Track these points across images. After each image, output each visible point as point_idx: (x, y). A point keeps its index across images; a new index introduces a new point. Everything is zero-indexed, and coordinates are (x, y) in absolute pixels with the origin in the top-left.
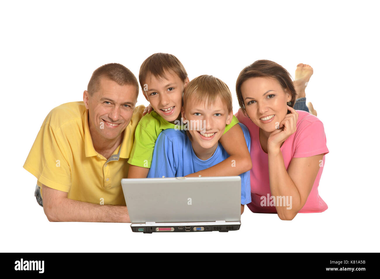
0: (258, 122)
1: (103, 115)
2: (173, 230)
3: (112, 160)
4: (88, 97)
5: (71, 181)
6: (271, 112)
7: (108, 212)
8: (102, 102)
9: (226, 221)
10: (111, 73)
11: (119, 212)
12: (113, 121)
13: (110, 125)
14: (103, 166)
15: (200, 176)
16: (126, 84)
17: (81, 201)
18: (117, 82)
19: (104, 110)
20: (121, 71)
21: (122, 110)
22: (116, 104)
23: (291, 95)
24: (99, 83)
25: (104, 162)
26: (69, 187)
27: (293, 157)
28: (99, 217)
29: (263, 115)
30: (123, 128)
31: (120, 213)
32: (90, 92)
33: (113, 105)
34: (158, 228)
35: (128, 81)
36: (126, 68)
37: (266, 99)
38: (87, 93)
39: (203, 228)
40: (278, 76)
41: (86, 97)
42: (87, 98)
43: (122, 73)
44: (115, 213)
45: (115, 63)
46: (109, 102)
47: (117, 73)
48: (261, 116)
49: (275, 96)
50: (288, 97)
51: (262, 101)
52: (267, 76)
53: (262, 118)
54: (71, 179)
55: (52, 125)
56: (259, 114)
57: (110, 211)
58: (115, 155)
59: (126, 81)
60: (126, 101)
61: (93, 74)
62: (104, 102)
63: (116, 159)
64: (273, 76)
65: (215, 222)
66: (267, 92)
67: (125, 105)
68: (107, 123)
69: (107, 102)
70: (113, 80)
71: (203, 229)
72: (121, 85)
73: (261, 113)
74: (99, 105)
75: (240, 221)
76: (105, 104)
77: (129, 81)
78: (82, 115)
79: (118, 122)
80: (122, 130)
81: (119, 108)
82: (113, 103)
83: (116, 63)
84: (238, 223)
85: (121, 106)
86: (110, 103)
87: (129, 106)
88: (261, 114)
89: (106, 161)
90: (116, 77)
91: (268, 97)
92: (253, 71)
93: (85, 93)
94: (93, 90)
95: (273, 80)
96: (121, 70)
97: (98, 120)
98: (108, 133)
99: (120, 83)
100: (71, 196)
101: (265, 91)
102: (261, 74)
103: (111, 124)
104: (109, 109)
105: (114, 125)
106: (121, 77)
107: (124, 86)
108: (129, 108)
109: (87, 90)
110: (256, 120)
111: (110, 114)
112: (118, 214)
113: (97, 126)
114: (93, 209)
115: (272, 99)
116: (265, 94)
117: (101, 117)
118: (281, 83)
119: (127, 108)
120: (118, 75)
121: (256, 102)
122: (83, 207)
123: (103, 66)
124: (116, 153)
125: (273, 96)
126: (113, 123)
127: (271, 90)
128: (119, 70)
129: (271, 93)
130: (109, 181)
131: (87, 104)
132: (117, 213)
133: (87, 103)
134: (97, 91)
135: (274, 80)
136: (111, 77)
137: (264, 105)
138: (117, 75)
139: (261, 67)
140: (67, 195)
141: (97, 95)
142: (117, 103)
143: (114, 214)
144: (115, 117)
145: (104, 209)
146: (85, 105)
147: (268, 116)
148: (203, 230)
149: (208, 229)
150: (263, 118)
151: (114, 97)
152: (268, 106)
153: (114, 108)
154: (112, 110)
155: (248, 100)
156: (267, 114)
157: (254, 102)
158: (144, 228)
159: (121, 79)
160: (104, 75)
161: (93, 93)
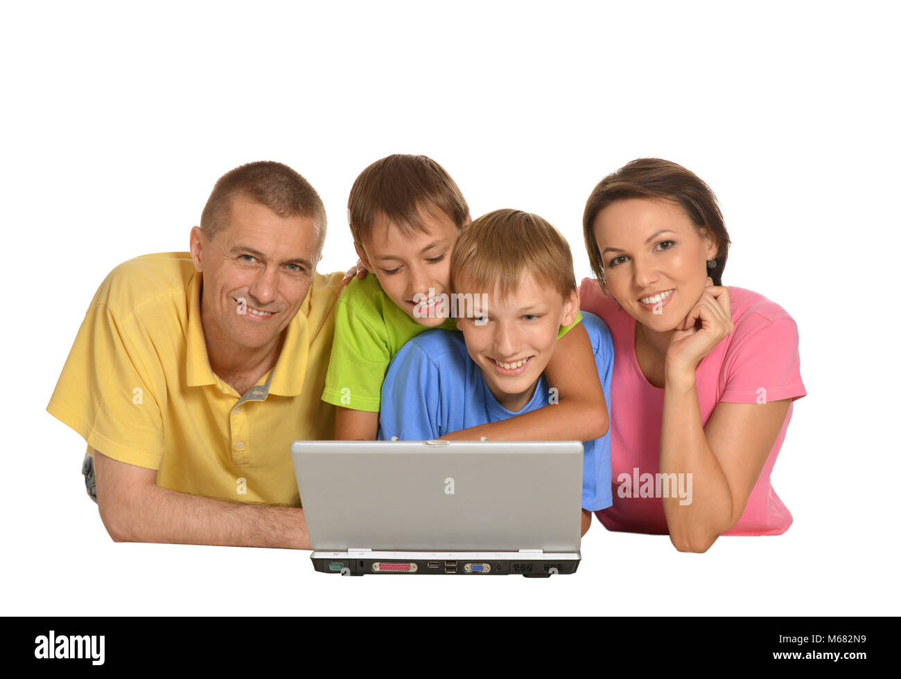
0: (633, 307)
1: (235, 290)
2: (415, 570)
3: (250, 398)
4: (202, 244)
5: (163, 443)
6: (665, 284)
7: (257, 524)
8: (235, 256)
9: (546, 549)
10: (260, 186)
11: (283, 525)
12: (259, 304)
13: (251, 313)
14: (231, 411)
15: (483, 439)
16: (295, 215)
17: (189, 494)
18: (273, 208)
19: (238, 275)
20: (284, 182)
21: (284, 278)
22: (268, 262)
23: (716, 244)
24: (228, 209)
25: (232, 402)
26: (160, 457)
27: (720, 398)
28: (233, 535)
29: (647, 291)
30: (285, 320)
31: (286, 526)
32: (207, 229)
33: (262, 265)
34: (377, 564)
35: (300, 207)
36: (297, 173)
37: (653, 252)
38: (199, 232)
39: (489, 566)
40: (684, 196)
41: (197, 242)
42: (199, 244)
43: (286, 186)
44: (274, 528)
45: (270, 162)
46: (252, 257)
47: (274, 187)
48: (641, 294)
49: (676, 245)
50: (709, 249)
51: (643, 256)
52: (655, 196)
53: (645, 298)
54: (163, 437)
55: (114, 306)
56: (636, 288)
57: (261, 521)
58: (260, 388)
59: (294, 208)
60: (294, 255)
61: (216, 185)
62: (240, 257)
63: (259, 396)
64: (670, 197)
65: (518, 551)
66: (656, 235)
67: (291, 265)
69: (248, 257)
70: (265, 204)
71: (487, 567)
72: (283, 216)
73: (641, 286)
74: (227, 264)
75: (579, 552)
76: (242, 262)
77: (303, 206)
78: (187, 285)
80: (282, 328)
81: (276, 272)
82: (262, 259)
83: (272, 160)
84: (574, 557)
85: (281, 268)
86: (255, 258)
87: (302, 269)
88: (641, 289)
89: (237, 400)
90: (271, 197)
91: (659, 248)
92: (622, 183)
93: (194, 232)
94: (215, 226)
95: (669, 207)
96: (283, 180)
97: (225, 301)
98: (246, 333)
99: (281, 211)
100: (163, 480)
101: (650, 233)
102: (641, 191)
103: (255, 312)
104: (252, 273)
105: (261, 314)
106: (284, 198)
107: (290, 218)
108: (301, 272)
109: (198, 224)
110: (630, 302)
111: (254, 287)
112: (280, 530)
113: (220, 314)
114: (218, 515)
115: (668, 252)
116: (649, 240)
117: (232, 294)
118: (691, 214)
119: (296, 274)
120: (277, 191)
121: (629, 258)
122: (194, 511)
123: (241, 167)
124: (262, 382)
125: (670, 244)
126: (260, 309)
127: (665, 228)
128: (280, 179)
129: (665, 236)
130: (243, 449)
131: (199, 259)
132: (276, 525)
133: (198, 256)
134: (222, 229)
135: (673, 204)
136: (259, 196)
137: (648, 266)
138: (273, 191)
139: (643, 174)
140: (154, 478)
141: (223, 240)
142: (270, 259)
143: (270, 529)
144: (266, 294)
145: (246, 517)
146: (195, 263)
147: (659, 293)
148: (488, 571)
149: (499, 568)
150: (647, 299)
151: (265, 245)
152: (657, 268)
153: (263, 271)
154: (259, 276)
155: (612, 255)
156: (657, 287)
157: (624, 260)
158: (345, 562)
159: (283, 202)
160: (241, 191)
161: (214, 234)
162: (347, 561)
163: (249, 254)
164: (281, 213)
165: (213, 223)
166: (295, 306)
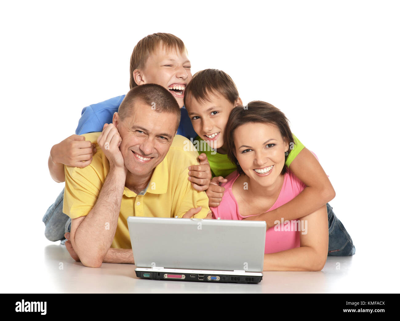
1: (134, 146)
2: (184, 278)
8: (134, 131)
10: (148, 96)
16: (165, 111)
19: (135, 139)
20: (160, 95)
21: (157, 142)
22: (150, 135)
24: (132, 107)
30: (156, 162)
32: (121, 115)
33: (147, 136)
35: (167, 108)
37: (264, 148)
38: (117, 116)
39: (219, 277)
47: (155, 97)
56: (256, 164)
59: (164, 108)
62: (136, 130)
63: (142, 193)
65: (233, 271)
67: (160, 136)
68: (137, 156)
69: (140, 132)
72: (159, 112)
75: (262, 273)
76: (138, 133)
77: (169, 107)
79: (150, 156)
81: (153, 140)
82: (147, 133)
84: (260, 275)
85: (156, 138)
86: (143, 132)
87: (166, 138)
91: (267, 147)
94: (125, 114)
96: (160, 94)
97: (127, 151)
99: (158, 109)
104: (142, 139)
105: (145, 159)
106: (159, 103)
107: (162, 113)
108: (166, 140)
111: (142, 145)
116: (264, 143)
117: (130, 148)
119: (163, 141)
120: (156, 99)
121: (252, 150)
125: (272, 145)
126: (145, 157)
127: (273, 139)
128: (158, 93)
129: (271, 142)
134: (129, 116)
136: (148, 102)
137: (263, 155)
138: (155, 100)
142: (151, 133)
144: (148, 150)
149: (224, 279)
151: (149, 125)
152: (267, 156)
153: (147, 138)
154: (145, 141)
158: (151, 273)
159: (159, 105)
160: (139, 98)
161: (124, 118)
162: (152, 273)
163: (140, 130)
164: (158, 110)
165: (124, 113)
166: (163, 155)
